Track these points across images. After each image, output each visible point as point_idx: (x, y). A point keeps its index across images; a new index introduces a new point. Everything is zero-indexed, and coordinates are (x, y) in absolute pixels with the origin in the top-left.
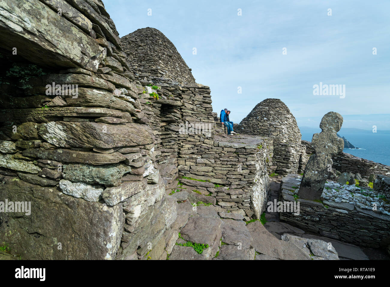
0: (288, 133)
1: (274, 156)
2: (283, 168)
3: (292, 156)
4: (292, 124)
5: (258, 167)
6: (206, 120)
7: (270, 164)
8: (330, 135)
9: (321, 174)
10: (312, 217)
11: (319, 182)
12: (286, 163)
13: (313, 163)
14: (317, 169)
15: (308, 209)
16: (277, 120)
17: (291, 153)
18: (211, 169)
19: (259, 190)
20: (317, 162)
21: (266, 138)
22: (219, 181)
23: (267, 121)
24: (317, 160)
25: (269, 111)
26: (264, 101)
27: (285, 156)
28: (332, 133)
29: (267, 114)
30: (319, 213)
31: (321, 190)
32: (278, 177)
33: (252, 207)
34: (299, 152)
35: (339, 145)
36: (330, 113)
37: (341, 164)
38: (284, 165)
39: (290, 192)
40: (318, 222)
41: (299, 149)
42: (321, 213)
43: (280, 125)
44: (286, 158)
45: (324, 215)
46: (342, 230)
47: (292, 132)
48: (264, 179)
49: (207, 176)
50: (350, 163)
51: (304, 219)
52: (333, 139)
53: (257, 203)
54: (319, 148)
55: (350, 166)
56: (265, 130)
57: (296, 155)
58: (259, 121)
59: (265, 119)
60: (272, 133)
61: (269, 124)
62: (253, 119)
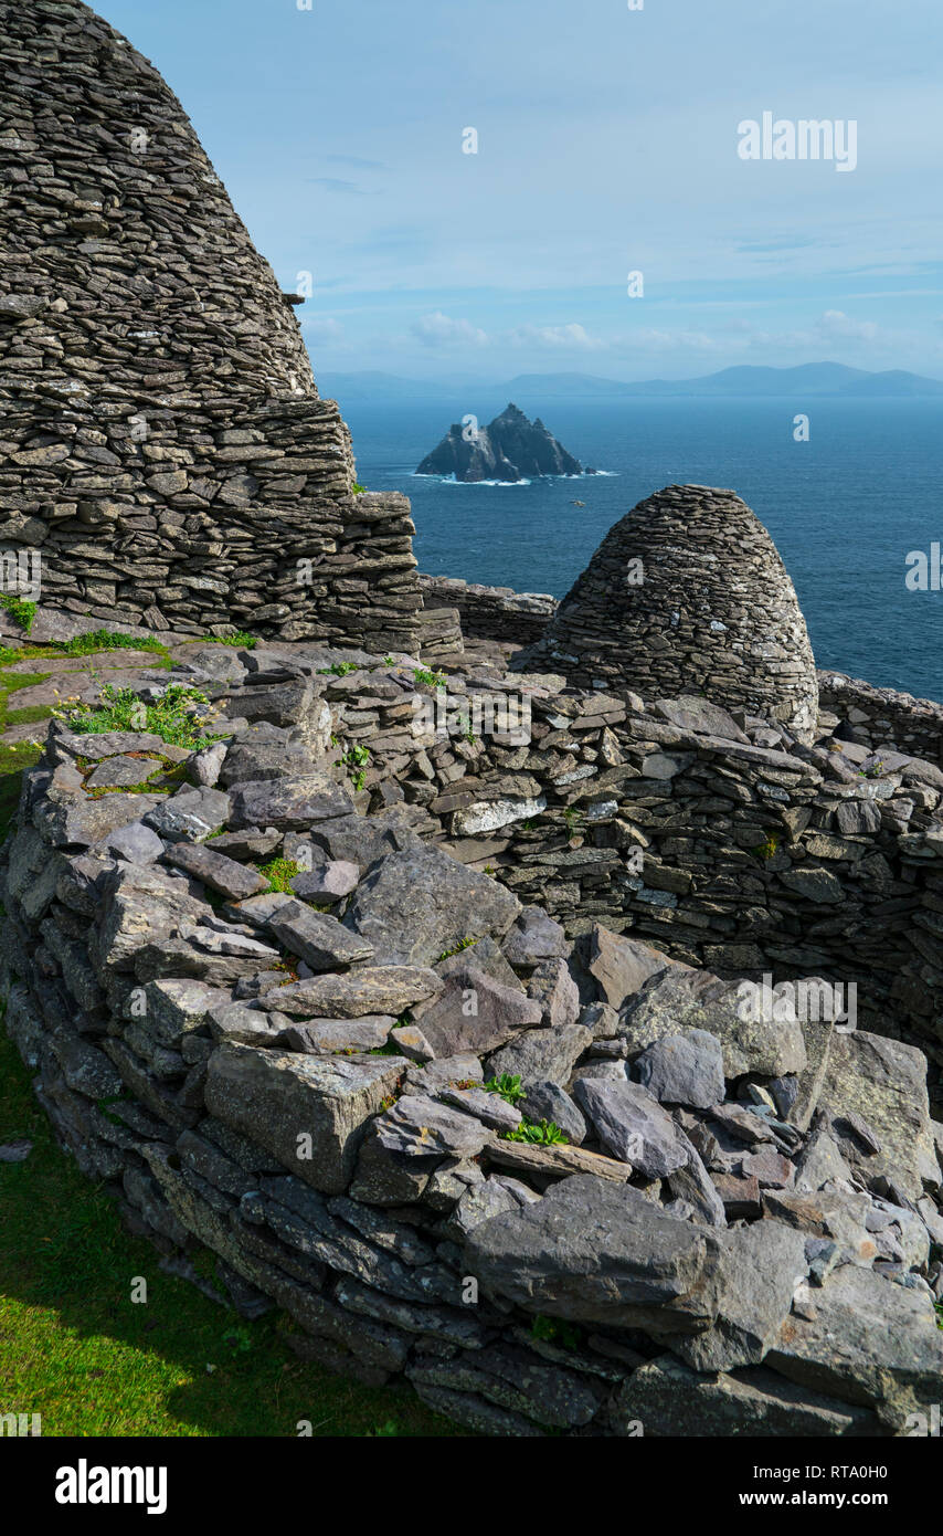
16: (769, 625)
23: (727, 637)
25: (723, 581)
29: (721, 599)
58: (690, 643)
59: (718, 626)
60: (768, 708)
61: (743, 658)
62: (653, 629)
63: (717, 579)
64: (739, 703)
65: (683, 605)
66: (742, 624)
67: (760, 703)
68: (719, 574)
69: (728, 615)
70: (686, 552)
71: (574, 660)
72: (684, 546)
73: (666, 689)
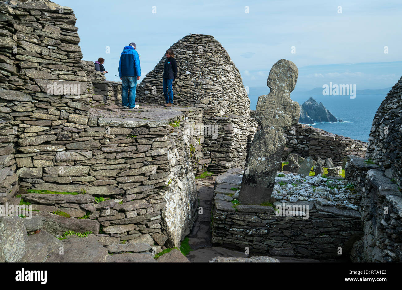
0: (227, 98)
1: (205, 141)
2: (221, 160)
3: (235, 139)
4: (233, 82)
5: (172, 158)
6: (71, 77)
7: (197, 156)
8: (282, 98)
9: (271, 161)
10: (259, 229)
11: (267, 174)
12: (226, 152)
13: (258, 145)
14: (265, 153)
15: (253, 218)
16: (209, 74)
17: (233, 134)
18: (86, 169)
19: (176, 198)
20: (265, 142)
21: (190, 109)
22: (103, 190)
23: (191, 76)
24: (264, 138)
25: (193, 59)
26: (185, 38)
27: (224, 139)
28: (284, 95)
29: (191, 65)
30: (267, 221)
31: (271, 186)
32: (212, 179)
33: (164, 229)
34: (246, 131)
35: (293, 112)
36: (280, 61)
37: (308, 147)
38: (223, 155)
39: (227, 197)
40: (266, 236)
41: (245, 126)
42: (270, 221)
43: (214, 85)
44: (226, 144)
45: (274, 223)
46: (297, 241)
47: (235, 97)
48: (185, 181)
49: (80, 183)
50: (320, 144)
51: (248, 235)
52: (286, 104)
53: (172, 220)
54: (266, 119)
55: (320, 148)
56: (189, 95)
57: (241, 137)
59: (188, 73)
61: (194, 83)
63: (191, 58)
66: (197, 72)
69: (193, 69)
70: (183, 50)
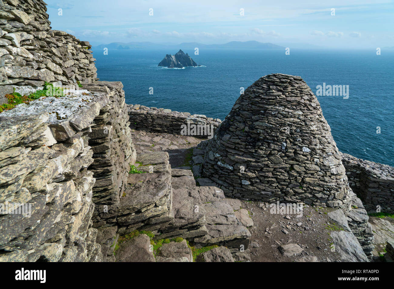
23: (311, 155)
25: (306, 125)
58: (293, 160)
59: (306, 150)
60: (334, 194)
61: (320, 167)
62: (273, 152)
63: (303, 124)
64: (320, 192)
65: (288, 138)
66: (318, 147)
67: (330, 191)
68: (304, 121)
69: (311, 143)
70: (287, 110)
71: (231, 168)
72: (285, 107)
73: (282, 185)
